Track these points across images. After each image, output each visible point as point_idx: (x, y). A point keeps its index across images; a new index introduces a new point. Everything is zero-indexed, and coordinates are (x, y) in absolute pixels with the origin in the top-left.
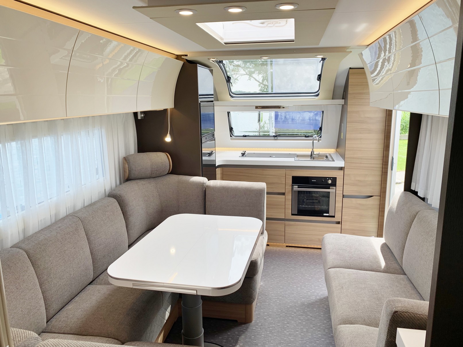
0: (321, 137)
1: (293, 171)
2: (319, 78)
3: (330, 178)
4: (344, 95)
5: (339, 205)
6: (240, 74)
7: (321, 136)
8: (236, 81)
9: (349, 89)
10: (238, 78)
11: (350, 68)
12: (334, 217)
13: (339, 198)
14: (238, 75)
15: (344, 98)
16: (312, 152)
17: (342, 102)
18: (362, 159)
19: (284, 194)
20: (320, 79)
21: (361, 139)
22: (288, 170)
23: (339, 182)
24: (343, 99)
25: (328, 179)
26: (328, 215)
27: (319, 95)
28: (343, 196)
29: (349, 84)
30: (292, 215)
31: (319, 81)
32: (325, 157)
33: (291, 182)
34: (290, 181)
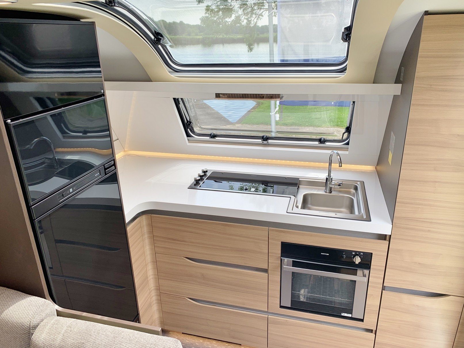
0: (348, 144)
1: (284, 232)
2: (347, 35)
3: (357, 254)
4: (402, 74)
5: (373, 302)
6: (265, 9)
7: (349, 142)
8: (261, 17)
9: (418, 65)
10: (262, 13)
11: (427, 13)
12: (362, 320)
13: (374, 292)
14: (262, 10)
15: (401, 79)
16: (328, 180)
17: (396, 89)
18: (431, 222)
19: (266, 271)
20: (350, 38)
21: (436, 182)
22: (273, 230)
23: (377, 263)
24: (397, 81)
25: (354, 253)
26: (350, 315)
27: (346, 69)
28: (384, 288)
29: (419, 54)
30: (281, 307)
31: (346, 44)
32: (353, 187)
33: (280, 252)
34: (278, 250)
